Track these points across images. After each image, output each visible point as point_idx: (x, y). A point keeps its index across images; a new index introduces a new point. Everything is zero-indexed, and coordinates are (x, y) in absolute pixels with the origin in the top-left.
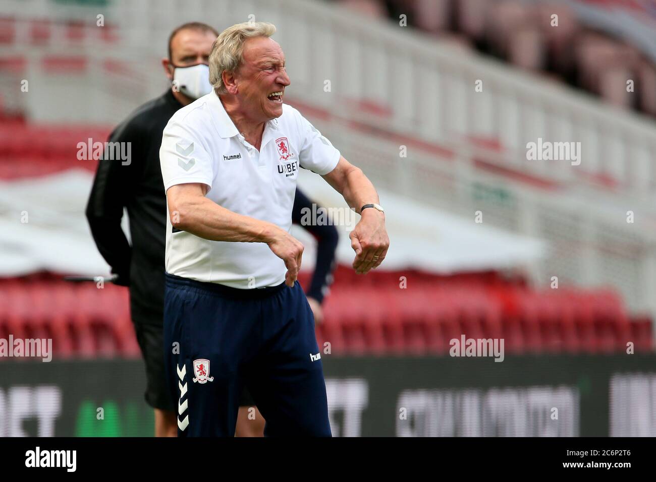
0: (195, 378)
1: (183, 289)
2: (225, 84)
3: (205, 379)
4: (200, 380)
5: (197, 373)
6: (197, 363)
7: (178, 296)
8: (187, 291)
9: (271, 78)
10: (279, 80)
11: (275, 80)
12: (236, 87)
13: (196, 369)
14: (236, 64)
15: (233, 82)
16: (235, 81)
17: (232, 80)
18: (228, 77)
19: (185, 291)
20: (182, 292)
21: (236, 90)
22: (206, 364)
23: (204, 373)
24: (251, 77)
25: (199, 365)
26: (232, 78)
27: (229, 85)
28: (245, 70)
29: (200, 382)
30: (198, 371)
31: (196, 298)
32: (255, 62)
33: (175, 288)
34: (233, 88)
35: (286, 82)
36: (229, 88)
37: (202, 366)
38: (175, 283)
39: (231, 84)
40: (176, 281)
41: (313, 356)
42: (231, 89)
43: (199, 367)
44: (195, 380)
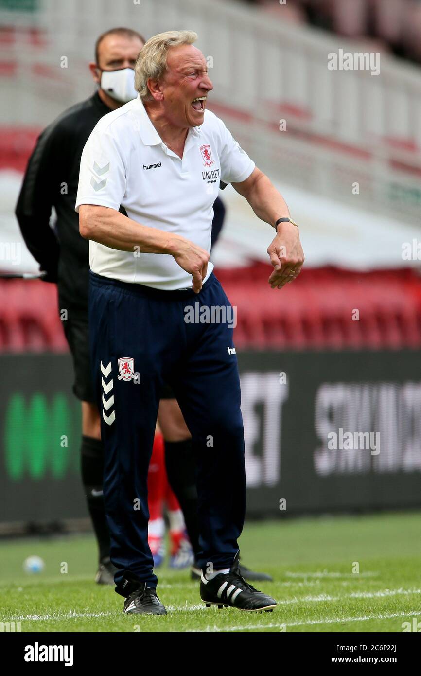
0: (120, 375)
1: (108, 289)
2: (151, 91)
3: (130, 377)
4: (124, 377)
5: (122, 371)
6: (122, 362)
7: (103, 295)
8: (112, 291)
9: (195, 84)
10: (203, 85)
11: (199, 85)
12: (162, 94)
13: (121, 367)
14: (161, 72)
15: (158, 89)
16: (161, 88)
17: (157, 87)
18: (153, 84)
19: (109, 291)
20: (107, 292)
21: (162, 96)
22: (131, 362)
23: (129, 371)
24: (175, 84)
25: (123, 363)
26: (157, 85)
27: (154, 92)
28: (169, 77)
29: (124, 379)
30: (122, 369)
31: (120, 299)
32: (179, 69)
33: (99, 287)
34: (159, 95)
35: (210, 87)
36: (154, 95)
37: (126, 364)
38: (100, 282)
39: (157, 91)
40: (101, 280)
41: (231, 349)
42: (157, 95)
43: (124, 365)
44: (120, 378)
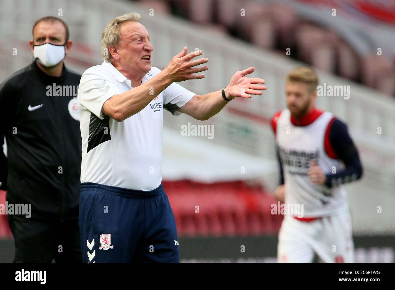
0: (101, 246)
1: (93, 190)
2: (111, 54)
3: (108, 247)
4: (104, 247)
6: (102, 237)
7: (90, 195)
8: (96, 191)
9: (140, 46)
10: (146, 47)
11: (143, 47)
12: (119, 55)
14: (116, 39)
15: (117, 53)
16: (118, 51)
17: (115, 51)
18: (113, 50)
19: (95, 192)
20: (93, 192)
21: (119, 56)
22: (109, 237)
23: (107, 243)
27: (114, 55)
28: (123, 43)
29: (104, 249)
30: (103, 242)
31: (102, 196)
32: (128, 36)
33: (88, 190)
34: (117, 56)
35: (151, 49)
36: (114, 56)
37: (106, 238)
38: (88, 187)
39: (116, 54)
40: (89, 185)
42: (116, 56)
43: (104, 239)
44: (100, 248)
